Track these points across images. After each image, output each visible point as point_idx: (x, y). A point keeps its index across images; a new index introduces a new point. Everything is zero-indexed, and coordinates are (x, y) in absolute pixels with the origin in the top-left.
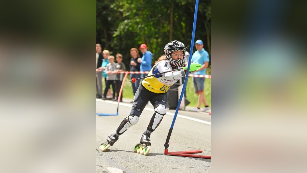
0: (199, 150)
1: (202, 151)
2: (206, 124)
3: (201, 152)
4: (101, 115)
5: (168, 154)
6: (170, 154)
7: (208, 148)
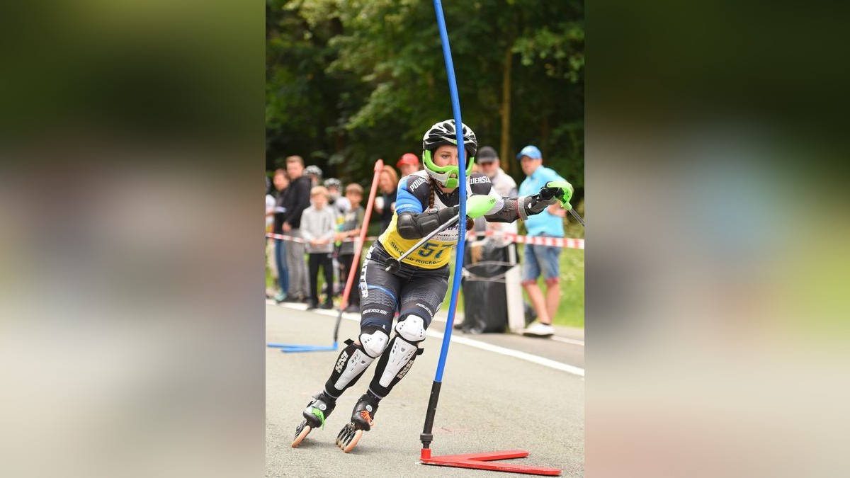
0: (521, 450)
1: (527, 454)
2: (570, 374)
3: (523, 456)
4: (287, 350)
5: (429, 463)
6: (435, 462)
7: (550, 442)
